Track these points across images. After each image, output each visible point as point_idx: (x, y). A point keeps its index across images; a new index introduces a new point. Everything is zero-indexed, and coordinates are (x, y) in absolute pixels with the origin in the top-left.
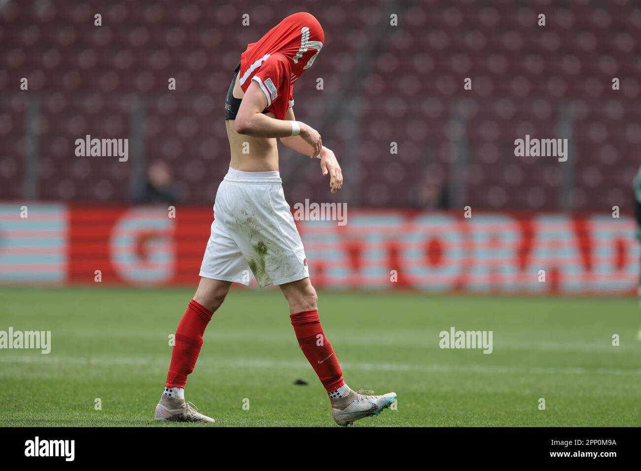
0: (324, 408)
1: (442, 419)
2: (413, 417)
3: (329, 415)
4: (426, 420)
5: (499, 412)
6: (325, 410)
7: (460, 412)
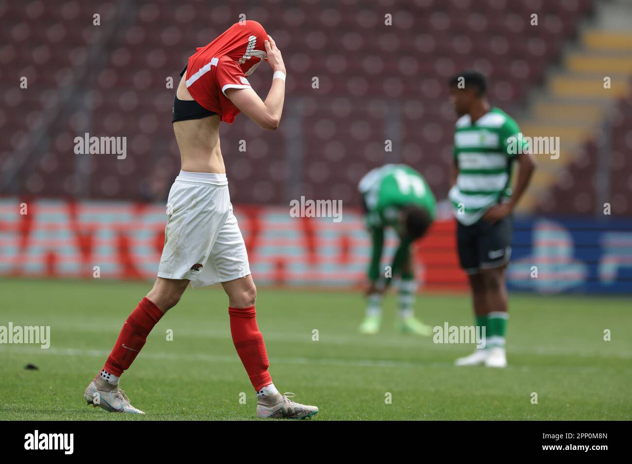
0: (54, 393)
1: (168, 406)
2: (140, 403)
3: (58, 399)
4: (153, 406)
5: (224, 400)
6: (54, 395)
7: (186, 400)
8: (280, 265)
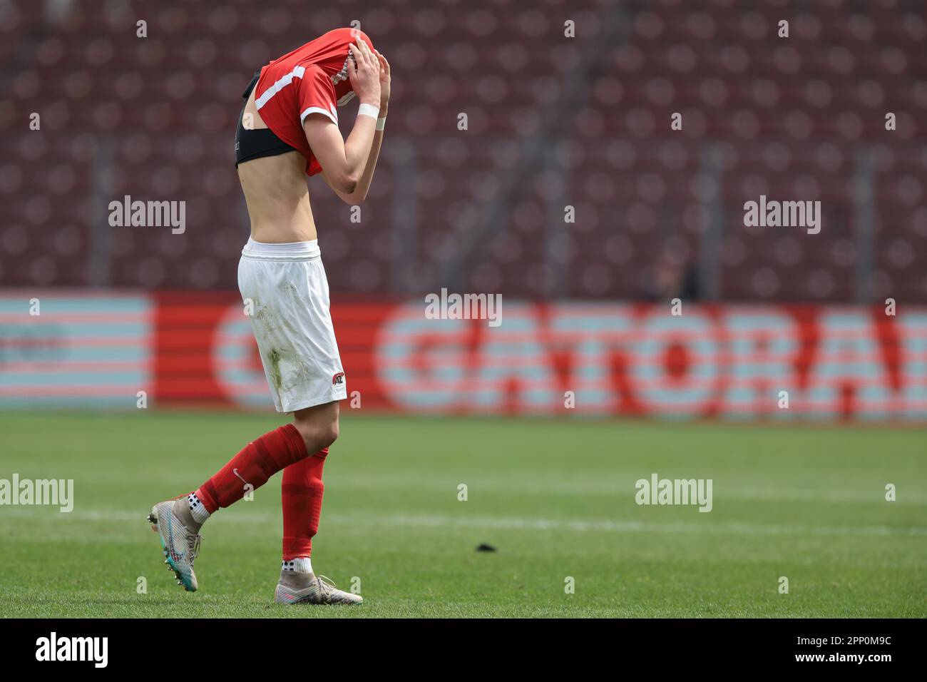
0: (520, 585)
2: (647, 597)
3: (526, 594)
5: (768, 591)
6: (520, 588)
7: (713, 591)
8: (848, 391)
